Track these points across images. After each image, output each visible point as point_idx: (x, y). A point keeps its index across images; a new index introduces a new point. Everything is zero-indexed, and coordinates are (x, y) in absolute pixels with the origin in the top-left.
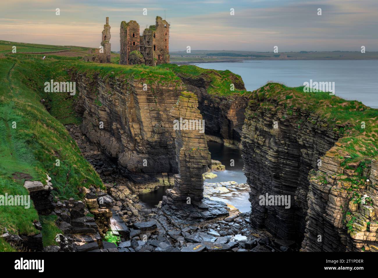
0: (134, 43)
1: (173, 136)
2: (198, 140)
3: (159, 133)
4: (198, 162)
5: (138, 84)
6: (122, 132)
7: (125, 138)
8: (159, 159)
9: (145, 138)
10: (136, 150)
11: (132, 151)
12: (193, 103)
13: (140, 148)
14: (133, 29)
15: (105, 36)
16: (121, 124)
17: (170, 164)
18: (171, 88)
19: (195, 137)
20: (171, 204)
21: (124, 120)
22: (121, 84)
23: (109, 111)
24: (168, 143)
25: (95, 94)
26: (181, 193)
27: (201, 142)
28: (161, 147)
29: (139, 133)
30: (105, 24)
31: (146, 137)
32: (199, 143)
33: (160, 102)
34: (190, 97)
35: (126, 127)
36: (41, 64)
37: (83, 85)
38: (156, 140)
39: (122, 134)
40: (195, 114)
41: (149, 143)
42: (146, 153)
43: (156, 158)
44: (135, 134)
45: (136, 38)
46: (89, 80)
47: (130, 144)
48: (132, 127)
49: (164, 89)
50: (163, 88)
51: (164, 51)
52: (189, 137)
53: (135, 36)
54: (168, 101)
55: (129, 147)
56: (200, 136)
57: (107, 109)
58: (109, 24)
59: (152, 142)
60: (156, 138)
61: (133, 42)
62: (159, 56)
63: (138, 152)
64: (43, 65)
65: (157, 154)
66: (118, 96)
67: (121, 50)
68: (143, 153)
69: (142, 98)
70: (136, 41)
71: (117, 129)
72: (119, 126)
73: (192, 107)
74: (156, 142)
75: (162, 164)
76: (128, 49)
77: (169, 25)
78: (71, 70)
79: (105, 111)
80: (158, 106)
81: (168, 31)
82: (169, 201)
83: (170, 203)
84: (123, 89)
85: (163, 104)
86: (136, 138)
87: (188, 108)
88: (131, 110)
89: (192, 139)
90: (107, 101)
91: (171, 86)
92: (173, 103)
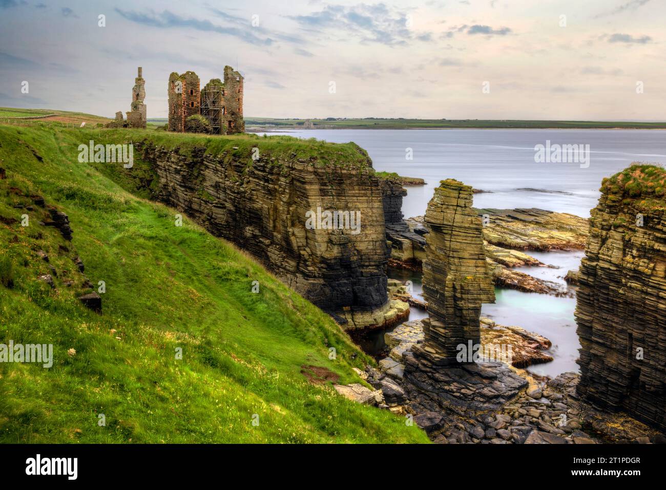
0: (192, 103)
1: (357, 248)
2: (474, 261)
3: (340, 245)
4: (475, 299)
5: (307, 166)
6: (267, 242)
7: (277, 252)
8: (339, 285)
9: (319, 253)
10: (303, 273)
11: (293, 273)
12: (466, 199)
13: (310, 268)
14: (191, 83)
15: (138, 95)
16: (262, 229)
17: (354, 292)
18: (354, 172)
19: (471, 257)
20: (430, 372)
21: (271, 222)
22: (269, 166)
23: (232, 208)
24: (352, 259)
25: (198, 181)
26: (447, 353)
27: (479, 265)
28: (342, 266)
29: (305, 244)
30: (137, 77)
31: (320, 251)
32: (477, 267)
33: (339, 195)
34: (461, 190)
35: (275, 234)
36: (86, 134)
37: (174, 166)
38: (336, 255)
39: (268, 246)
40: (470, 219)
41: (324, 260)
42: (319, 277)
43: (335, 283)
44: (299, 247)
45: (196, 96)
46: (185, 160)
47: (290, 262)
48: (293, 234)
49: (345, 174)
50: (344, 172)
51: (236, 114)
52: (460, 258)
53: (194, 94)
54: (350, 192)
55: (288, 268)
56: (478, 254)
57: (228, 205)
58: (143, 77)
59: (331, 260)
60: (336, 251)
61: (190, 103)
62: (230, 122)
63: (306, 276)
64: (92, 136)
65: (337, 278)
66: (257, 185)
67: (170, 114)
68: (315, 277)
69: (313, 189)
70: (195, 100)
71: (255, 236)
72: (257, 232)
73: (465, 207)
74: (335, 258)
75: (343, 293)
76: (182, 111)
77: (243, 78)
78: (143, 143)
79: (225, 208)
80: (335, 200)
81: (241, 87)
82: (424, 365)
83: (428, 369)
84: (272, 174)
85: (344, 198)
86: (302, 252)
87: (459, 208)
88: (291, 209)
89: (465, 261)
90: (228, 192)
91: (353, 169)
92: (357, 195)
